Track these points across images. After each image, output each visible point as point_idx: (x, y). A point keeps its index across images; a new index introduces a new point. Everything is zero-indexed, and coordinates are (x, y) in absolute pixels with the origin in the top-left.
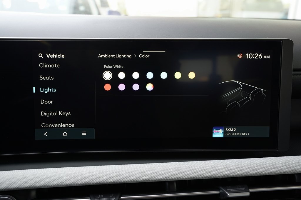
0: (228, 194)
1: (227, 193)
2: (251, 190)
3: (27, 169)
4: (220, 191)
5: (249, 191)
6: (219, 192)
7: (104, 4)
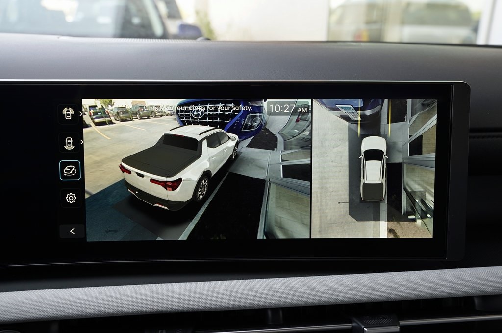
0: (365, 329)
1: (363, 327)
2: (402, 323)
3: (45, 289)
4: (354, 324)
5: (398, 324)
6: (351, 326)
7: (174, 14)
